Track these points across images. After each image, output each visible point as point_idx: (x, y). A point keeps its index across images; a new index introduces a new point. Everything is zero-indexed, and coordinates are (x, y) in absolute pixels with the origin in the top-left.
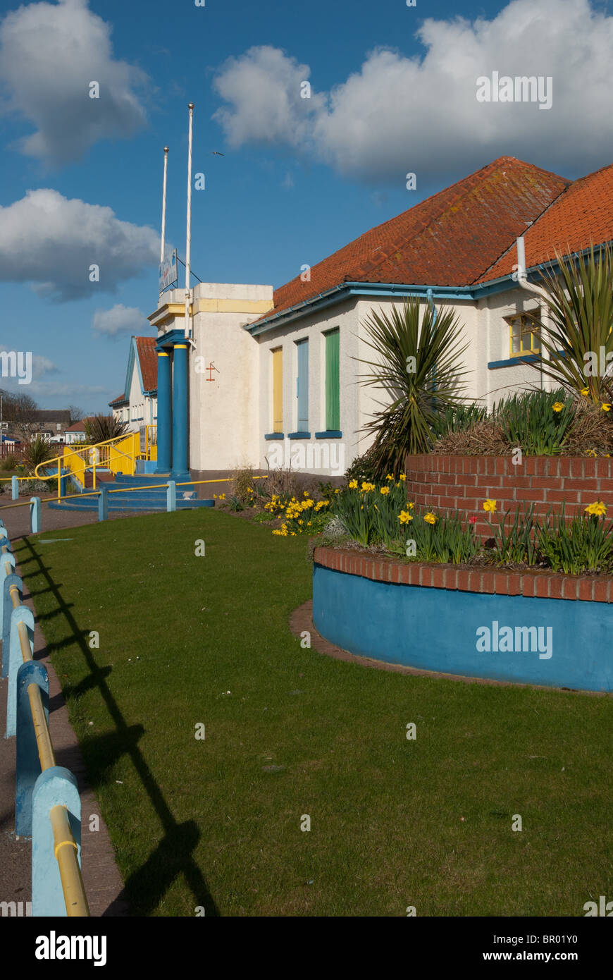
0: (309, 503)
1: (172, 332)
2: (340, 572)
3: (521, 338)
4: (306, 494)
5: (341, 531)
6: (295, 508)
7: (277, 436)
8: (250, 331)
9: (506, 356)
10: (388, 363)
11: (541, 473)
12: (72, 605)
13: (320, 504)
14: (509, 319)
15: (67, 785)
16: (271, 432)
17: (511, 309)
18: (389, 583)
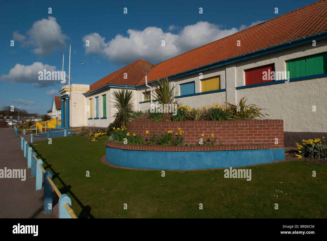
0: (100, 133)
1: (65, 95)
2: (113, 148)
3: (146, 97)
4: (99, 132)
5: (112, 139)
6: (97, 135)
7: (91, 119)
8: (84, 95)
9: (143, 101)
10: (117, 102)
11: (158, 125)
12: (45, 159)
13: (103, 134)
14: (144, 93)
15: (68, 198)
16: (89, 118)
17: (144, 91)
18: (126, 150)
